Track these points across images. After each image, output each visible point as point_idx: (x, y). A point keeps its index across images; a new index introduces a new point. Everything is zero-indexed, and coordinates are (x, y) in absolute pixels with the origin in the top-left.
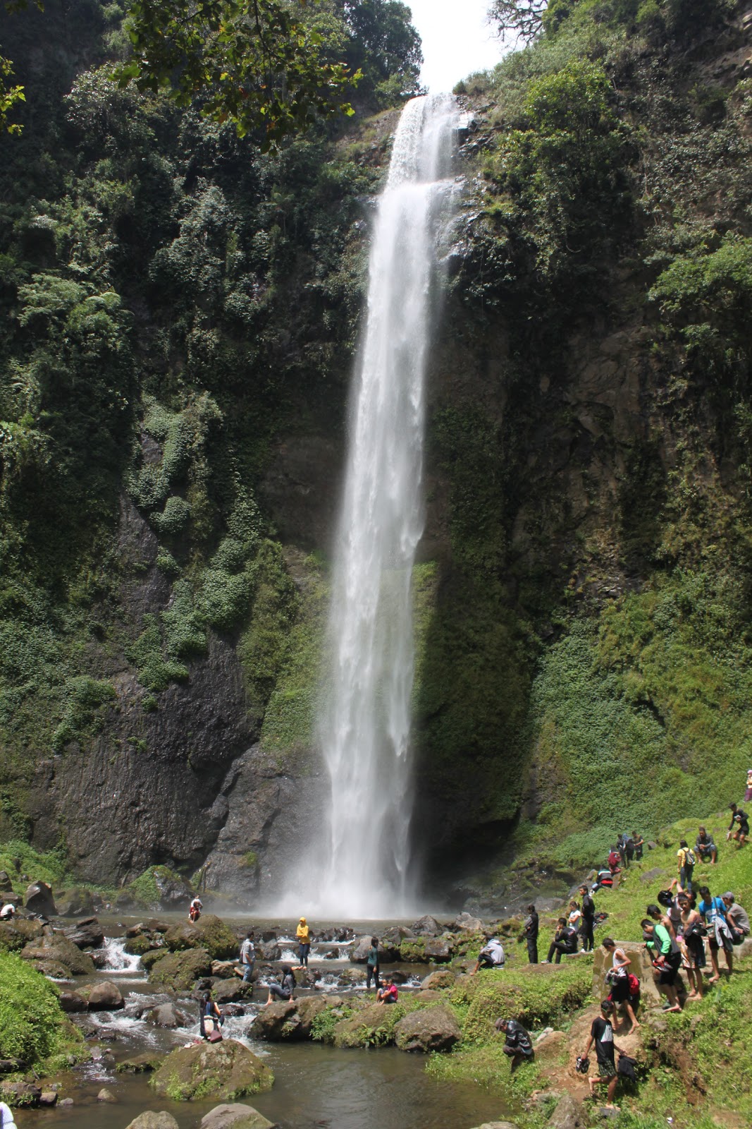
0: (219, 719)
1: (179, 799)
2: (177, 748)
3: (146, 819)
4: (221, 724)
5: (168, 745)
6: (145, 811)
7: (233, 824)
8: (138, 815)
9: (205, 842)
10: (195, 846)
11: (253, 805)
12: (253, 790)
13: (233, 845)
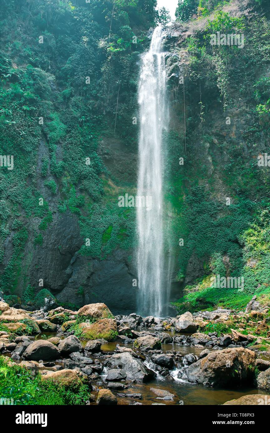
0: (72, 236)
1: (54, 265)
2: (55, 245)
3: (41, 271)
4: (72, 237)
5: (51, 243)
6: (41, 268)
7: (74, 277)
8: (38, 270)
9: (64, 283)
10: (59, 284)
11: (83, 270)
12: (83, 264)
13: (74, 285)
